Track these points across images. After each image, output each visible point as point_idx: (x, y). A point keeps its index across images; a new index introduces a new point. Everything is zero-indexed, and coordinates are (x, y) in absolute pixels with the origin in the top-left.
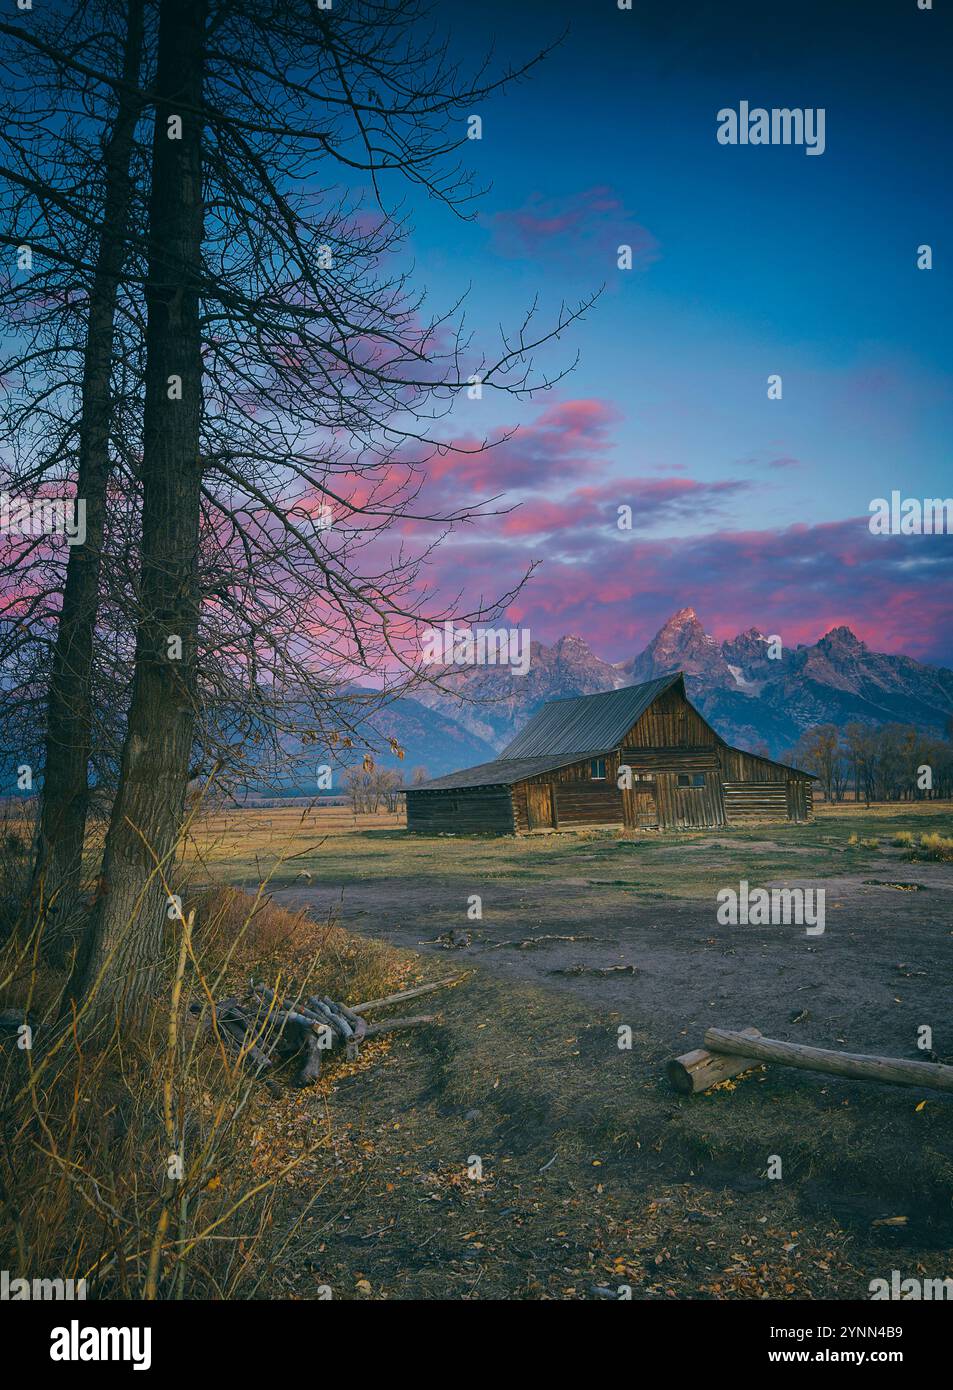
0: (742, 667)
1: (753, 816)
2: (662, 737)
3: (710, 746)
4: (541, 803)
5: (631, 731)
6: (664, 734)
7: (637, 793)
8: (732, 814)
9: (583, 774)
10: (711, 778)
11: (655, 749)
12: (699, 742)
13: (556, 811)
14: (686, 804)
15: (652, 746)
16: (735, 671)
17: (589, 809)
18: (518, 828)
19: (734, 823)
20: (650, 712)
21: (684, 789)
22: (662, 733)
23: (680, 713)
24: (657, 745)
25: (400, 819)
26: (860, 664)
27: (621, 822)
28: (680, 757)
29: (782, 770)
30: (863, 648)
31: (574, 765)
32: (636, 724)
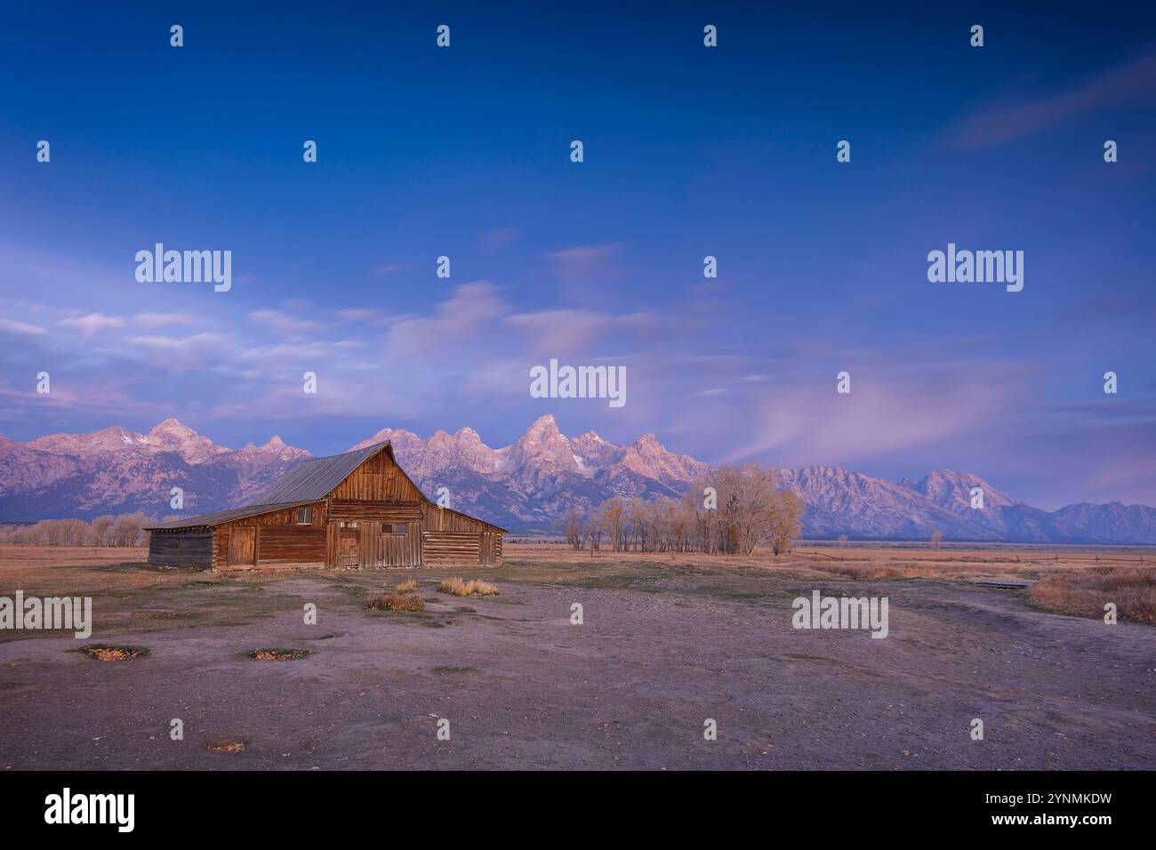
0: (583, 457)
1: (448, 559)
2: (370, 493)
3: (415, 501)
4: (244, 543)
5: (341, 485)
6: (373, 489)
7: (342, 537)
8: (427, 557)
9: (290, 520)
10: (413, 527)
11: (363, 502)
12: (404, 498)
13: (258, 550)
14: (388, 547)
15: (361, 498)
16: (578, 459)
17: (290, 549)
18: (216, 564)
19: (430, 565)
20: (361, 470)
21: (387, 535)
22: (370, 488)
23: (390, 472)
24: (365, 499)
25: (143, 554)
27: (323, 561)
28: (386, 509)
29: (477, 524)
31: (281, 512)
32: (346, 480)
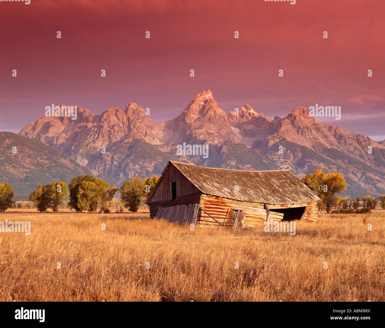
0: (239, 128)
16: (236, 131)
26: (312, 130)
30: (314, 120)
